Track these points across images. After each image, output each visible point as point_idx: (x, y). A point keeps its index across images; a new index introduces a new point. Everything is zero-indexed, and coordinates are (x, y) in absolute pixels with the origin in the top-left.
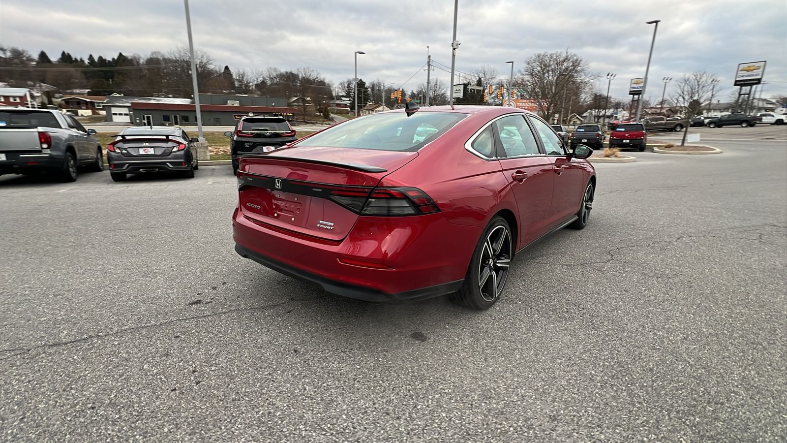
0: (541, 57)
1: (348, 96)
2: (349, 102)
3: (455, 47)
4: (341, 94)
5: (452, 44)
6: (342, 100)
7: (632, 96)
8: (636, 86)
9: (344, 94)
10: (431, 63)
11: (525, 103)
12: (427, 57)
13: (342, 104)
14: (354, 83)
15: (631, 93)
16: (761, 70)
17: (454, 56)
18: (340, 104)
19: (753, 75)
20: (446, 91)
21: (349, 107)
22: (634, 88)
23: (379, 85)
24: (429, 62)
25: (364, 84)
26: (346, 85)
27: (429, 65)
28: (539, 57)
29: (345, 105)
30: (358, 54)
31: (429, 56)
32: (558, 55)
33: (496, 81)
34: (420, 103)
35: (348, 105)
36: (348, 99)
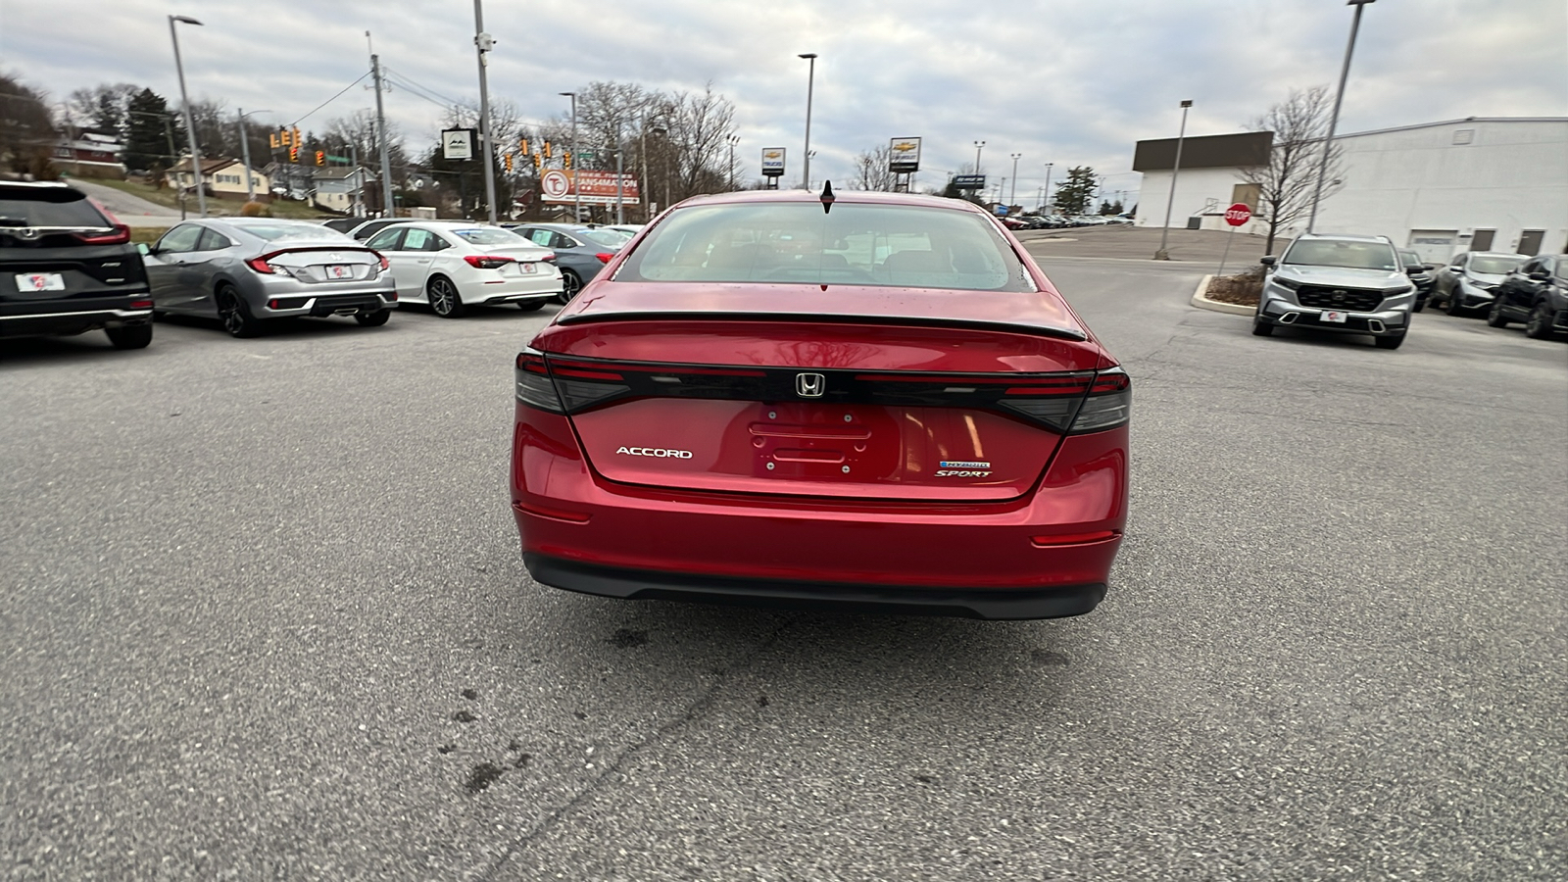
0: (603, 90)
1: (107, 127)
2: (118, 147)
3: (483, 45)
4: (81, 124)
5: (476, 38)
6: (86, 139)
7: (766, 177)
8: (772, 161)
9: (91, 123)
10: (381, 73)
11: (586, 178)
12: (369, 58)
13: (97, 152)
14: (125, 97)
15: (765, 172)
16: (916, 150)
17: (482, 66)
18: (90, 152)
19: (908, 158)
20: (402, 141)
21: (119, 160)
22: (768, 164)
23: (211, 111)
24: (375, 70)
25: (161, 103)
26: (96, 99)
27: (377, 78)
28: (600, 89)
29: (109, 156)
30: (178, 23)
31: (374, 57)
32: (633, 89)
33: (516, 128)
34: (350, 164)
35: (117, 155)
36: (113, 140)
